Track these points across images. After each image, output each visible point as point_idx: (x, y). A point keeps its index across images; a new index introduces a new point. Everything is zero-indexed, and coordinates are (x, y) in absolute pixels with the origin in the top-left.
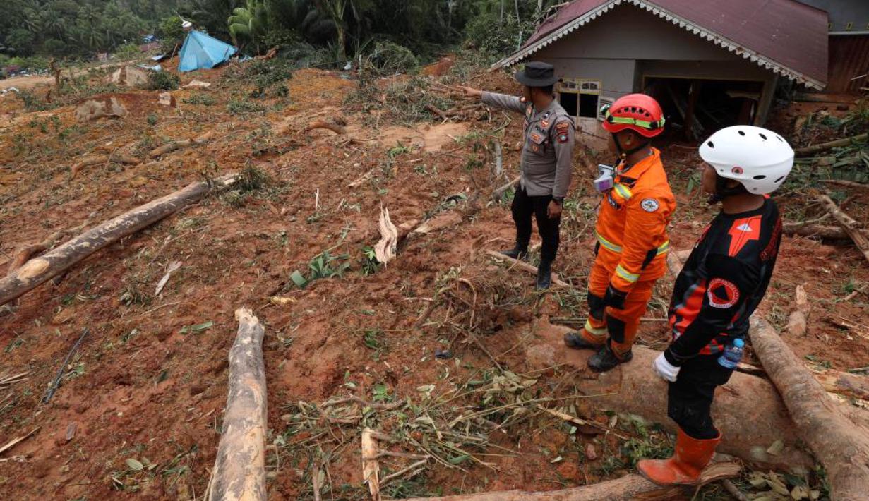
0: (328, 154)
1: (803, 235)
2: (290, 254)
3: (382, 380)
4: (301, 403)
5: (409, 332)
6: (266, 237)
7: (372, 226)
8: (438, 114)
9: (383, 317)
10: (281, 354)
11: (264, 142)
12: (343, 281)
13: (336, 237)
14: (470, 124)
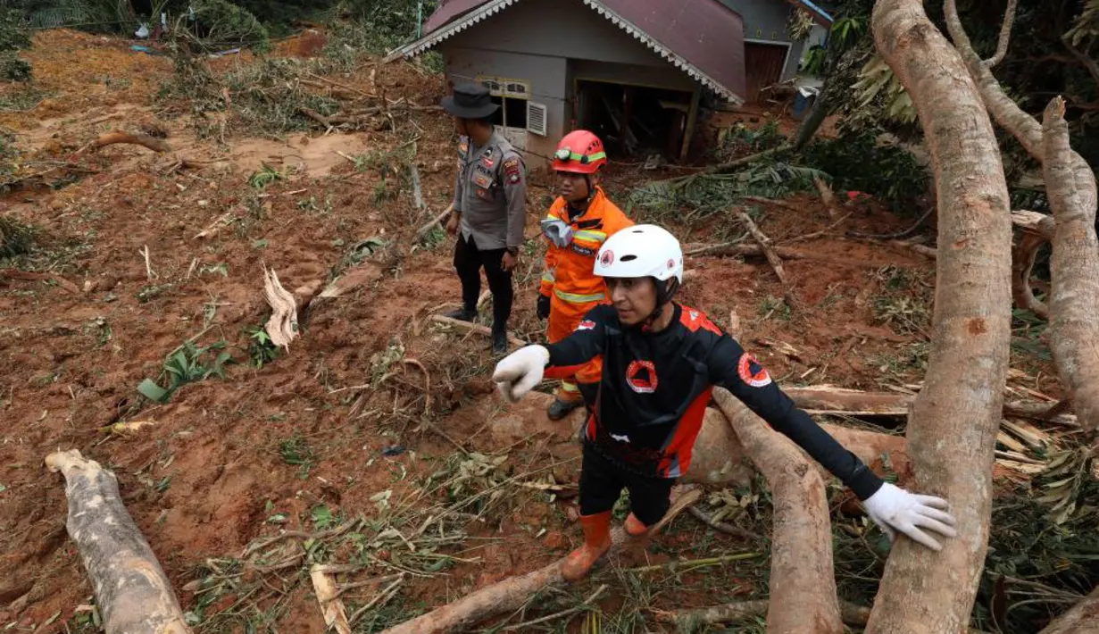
0: (147, 187)
1: (729, 255)
2: (121, 353)
3: (321, 501)
4: (209, 561)
5: (340, 430)
6: (67, 332)
7: (253, 296)
8: (317, 121)
9: (300, 419)
10: (155, 503)
11: (11, 167)
12: (227, 381)
13: (199, 318)
14: (366, 135)
